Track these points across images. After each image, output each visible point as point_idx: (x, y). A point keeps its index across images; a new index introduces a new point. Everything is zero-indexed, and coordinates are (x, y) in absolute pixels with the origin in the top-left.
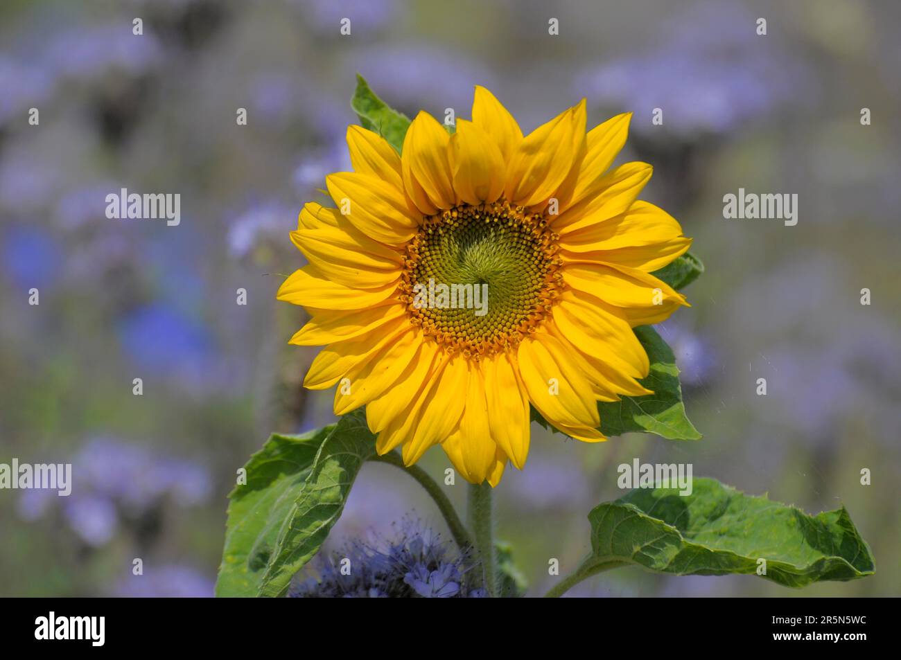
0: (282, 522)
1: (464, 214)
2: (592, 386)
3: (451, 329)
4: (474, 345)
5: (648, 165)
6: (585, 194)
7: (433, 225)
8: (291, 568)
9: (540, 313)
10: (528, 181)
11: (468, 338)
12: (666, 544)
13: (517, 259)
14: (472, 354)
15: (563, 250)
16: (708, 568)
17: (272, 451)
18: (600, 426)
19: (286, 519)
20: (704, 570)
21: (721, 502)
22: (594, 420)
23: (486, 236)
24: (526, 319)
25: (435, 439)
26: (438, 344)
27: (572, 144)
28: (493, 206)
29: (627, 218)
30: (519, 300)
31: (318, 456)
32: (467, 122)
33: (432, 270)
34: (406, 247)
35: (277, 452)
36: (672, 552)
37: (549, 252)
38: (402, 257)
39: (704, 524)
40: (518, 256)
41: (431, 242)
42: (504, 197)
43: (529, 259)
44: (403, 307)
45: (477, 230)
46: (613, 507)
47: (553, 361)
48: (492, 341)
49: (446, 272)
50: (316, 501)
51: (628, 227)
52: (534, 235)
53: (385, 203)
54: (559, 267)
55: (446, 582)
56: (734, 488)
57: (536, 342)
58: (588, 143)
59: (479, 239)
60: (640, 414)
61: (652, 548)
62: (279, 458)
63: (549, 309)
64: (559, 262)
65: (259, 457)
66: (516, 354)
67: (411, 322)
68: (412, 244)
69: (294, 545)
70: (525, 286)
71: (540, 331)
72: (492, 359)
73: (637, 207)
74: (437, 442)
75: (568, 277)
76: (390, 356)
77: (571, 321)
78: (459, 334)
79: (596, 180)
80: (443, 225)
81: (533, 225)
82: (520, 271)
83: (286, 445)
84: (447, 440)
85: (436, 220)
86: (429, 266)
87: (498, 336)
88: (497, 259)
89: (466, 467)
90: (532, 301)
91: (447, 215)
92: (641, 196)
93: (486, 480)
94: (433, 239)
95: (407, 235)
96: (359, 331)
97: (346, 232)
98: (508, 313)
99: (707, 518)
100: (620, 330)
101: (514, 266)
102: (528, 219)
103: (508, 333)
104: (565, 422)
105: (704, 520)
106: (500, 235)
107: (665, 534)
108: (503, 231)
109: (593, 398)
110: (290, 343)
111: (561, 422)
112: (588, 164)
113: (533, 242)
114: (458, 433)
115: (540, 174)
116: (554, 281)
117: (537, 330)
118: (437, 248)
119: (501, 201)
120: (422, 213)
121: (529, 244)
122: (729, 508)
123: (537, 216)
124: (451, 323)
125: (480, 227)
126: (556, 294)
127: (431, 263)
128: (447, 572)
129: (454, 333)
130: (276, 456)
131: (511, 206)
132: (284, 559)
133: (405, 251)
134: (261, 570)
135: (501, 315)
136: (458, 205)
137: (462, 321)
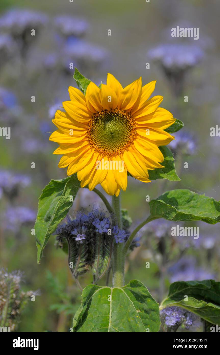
0: (55, 207)
1: (106, 113)
2: (146, 165)
3: (103, 148)
4: (110, 153)
5: (161, 96)
6: (142, 106)
7: (96, 116)
8: (57, 222)
9: (130, 143)
10: (124, 103)
11: (108, 151)
12: (172, 212)
13: (122, 126)
14: (110, 155)
15: (136, 123)
16: (185, 219)
17: (52, 185)
18: (149, 177)
19: (56, 206)
20: (184, 220)
21: (191, 197)
22: (147, 176)
23: (113, 119)
24: (125, 145)
25: (98, 183)
26: (99, 153)
27: (137, 91)
28: (115, 110)
29: (156, 113)
30: (123, 139)
31: (65, 188)
32: (105, 85)
33: (96, 130)
34: (88, 123)
35: (53, 185)
36: (174, 215)
37: (132, 124)
38: (87, 126)
39: (185, 204)
40: (123, 125)
41: (96, 122)
42: (118, 107)
43: (126, 126)
44: (88, 142)
45: (110, 118)
46: (156, 201)
47: (134, 158)
48: (115, 152)
49: (101, 131)
50: (65, 201)
51: (156, 116)
52: (127, 119)
53: (80, 110)
54: (136, 129)
55: (105, 224)
56: (195, 192)
57: (129, 152)
58: (143, 91)
59: (110, 120)
60: (162, 173)
61: (168, 213)
62: (54, 187)
63: (133, 141)
64: (135, 127)
65: (47, 187)
66: (123, 155)
67: (91, 146)
68: (90, 122)
69: (58, 215)
70: (125, 134)
71: (130, 148)
72: (116, 157)
73: (159, 110)
74: (99, 183)
75: (138, 131)
76: (84, 157)
77: (139, 145)
78: (105, 150)
79: (146, 101)
80: (99, 116)
81: (127, 116)
82: (123, 130)
83: (56, 183)
84: (102, 183)
85: (97, 115)
86: (96, 129)
87: (117, 150)
88: (116, 126)
89: (108, 191)
90: (127, 139)
91: (100, 113)
92: (160, 106)
93: (115, 195)
94: (96, 121)
95: (88, 119)
96: (74, 150)
97: (69, 119)
98: (120, 143)
99: (186, 202)
100: (154, 148)
101: (122, 128)
102: (125, 114)
103: (120, 149)
104: (138, 176)
105: (185, 203)
106: (117, 119)
107: (172, 209)
108: (118, 118)
109: (146, 169)
110: (53, 154)
111: (137, 176)
112: (143, 97)
113: (127, 121)
114: (106, 180)
115: (128, 100)
116: (134, 133)
117: (129, 148)
118: (98, 123)
119: (117, 108)
120: (93, 113)
121: (126, 122)
122: (193, 199)
123: (128, 113)
124: (103, 146)
125: (111, 117)
126: (135, 137)
127: (96, 128)
128: (106, 221)
129: (104, 150)
130: (53, 186)
131: (120, 110)
132: (55, 219)
133: (88, 124)
134: (48, 222)
135: (118, 143)
136: (104, 110)
137: (106, 146)
